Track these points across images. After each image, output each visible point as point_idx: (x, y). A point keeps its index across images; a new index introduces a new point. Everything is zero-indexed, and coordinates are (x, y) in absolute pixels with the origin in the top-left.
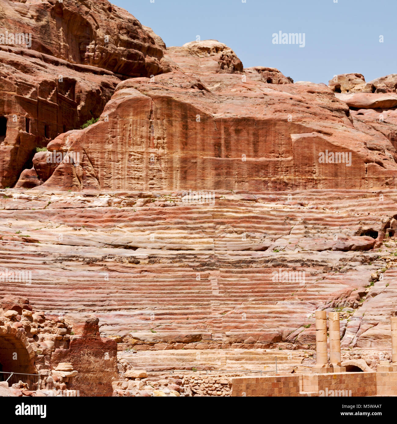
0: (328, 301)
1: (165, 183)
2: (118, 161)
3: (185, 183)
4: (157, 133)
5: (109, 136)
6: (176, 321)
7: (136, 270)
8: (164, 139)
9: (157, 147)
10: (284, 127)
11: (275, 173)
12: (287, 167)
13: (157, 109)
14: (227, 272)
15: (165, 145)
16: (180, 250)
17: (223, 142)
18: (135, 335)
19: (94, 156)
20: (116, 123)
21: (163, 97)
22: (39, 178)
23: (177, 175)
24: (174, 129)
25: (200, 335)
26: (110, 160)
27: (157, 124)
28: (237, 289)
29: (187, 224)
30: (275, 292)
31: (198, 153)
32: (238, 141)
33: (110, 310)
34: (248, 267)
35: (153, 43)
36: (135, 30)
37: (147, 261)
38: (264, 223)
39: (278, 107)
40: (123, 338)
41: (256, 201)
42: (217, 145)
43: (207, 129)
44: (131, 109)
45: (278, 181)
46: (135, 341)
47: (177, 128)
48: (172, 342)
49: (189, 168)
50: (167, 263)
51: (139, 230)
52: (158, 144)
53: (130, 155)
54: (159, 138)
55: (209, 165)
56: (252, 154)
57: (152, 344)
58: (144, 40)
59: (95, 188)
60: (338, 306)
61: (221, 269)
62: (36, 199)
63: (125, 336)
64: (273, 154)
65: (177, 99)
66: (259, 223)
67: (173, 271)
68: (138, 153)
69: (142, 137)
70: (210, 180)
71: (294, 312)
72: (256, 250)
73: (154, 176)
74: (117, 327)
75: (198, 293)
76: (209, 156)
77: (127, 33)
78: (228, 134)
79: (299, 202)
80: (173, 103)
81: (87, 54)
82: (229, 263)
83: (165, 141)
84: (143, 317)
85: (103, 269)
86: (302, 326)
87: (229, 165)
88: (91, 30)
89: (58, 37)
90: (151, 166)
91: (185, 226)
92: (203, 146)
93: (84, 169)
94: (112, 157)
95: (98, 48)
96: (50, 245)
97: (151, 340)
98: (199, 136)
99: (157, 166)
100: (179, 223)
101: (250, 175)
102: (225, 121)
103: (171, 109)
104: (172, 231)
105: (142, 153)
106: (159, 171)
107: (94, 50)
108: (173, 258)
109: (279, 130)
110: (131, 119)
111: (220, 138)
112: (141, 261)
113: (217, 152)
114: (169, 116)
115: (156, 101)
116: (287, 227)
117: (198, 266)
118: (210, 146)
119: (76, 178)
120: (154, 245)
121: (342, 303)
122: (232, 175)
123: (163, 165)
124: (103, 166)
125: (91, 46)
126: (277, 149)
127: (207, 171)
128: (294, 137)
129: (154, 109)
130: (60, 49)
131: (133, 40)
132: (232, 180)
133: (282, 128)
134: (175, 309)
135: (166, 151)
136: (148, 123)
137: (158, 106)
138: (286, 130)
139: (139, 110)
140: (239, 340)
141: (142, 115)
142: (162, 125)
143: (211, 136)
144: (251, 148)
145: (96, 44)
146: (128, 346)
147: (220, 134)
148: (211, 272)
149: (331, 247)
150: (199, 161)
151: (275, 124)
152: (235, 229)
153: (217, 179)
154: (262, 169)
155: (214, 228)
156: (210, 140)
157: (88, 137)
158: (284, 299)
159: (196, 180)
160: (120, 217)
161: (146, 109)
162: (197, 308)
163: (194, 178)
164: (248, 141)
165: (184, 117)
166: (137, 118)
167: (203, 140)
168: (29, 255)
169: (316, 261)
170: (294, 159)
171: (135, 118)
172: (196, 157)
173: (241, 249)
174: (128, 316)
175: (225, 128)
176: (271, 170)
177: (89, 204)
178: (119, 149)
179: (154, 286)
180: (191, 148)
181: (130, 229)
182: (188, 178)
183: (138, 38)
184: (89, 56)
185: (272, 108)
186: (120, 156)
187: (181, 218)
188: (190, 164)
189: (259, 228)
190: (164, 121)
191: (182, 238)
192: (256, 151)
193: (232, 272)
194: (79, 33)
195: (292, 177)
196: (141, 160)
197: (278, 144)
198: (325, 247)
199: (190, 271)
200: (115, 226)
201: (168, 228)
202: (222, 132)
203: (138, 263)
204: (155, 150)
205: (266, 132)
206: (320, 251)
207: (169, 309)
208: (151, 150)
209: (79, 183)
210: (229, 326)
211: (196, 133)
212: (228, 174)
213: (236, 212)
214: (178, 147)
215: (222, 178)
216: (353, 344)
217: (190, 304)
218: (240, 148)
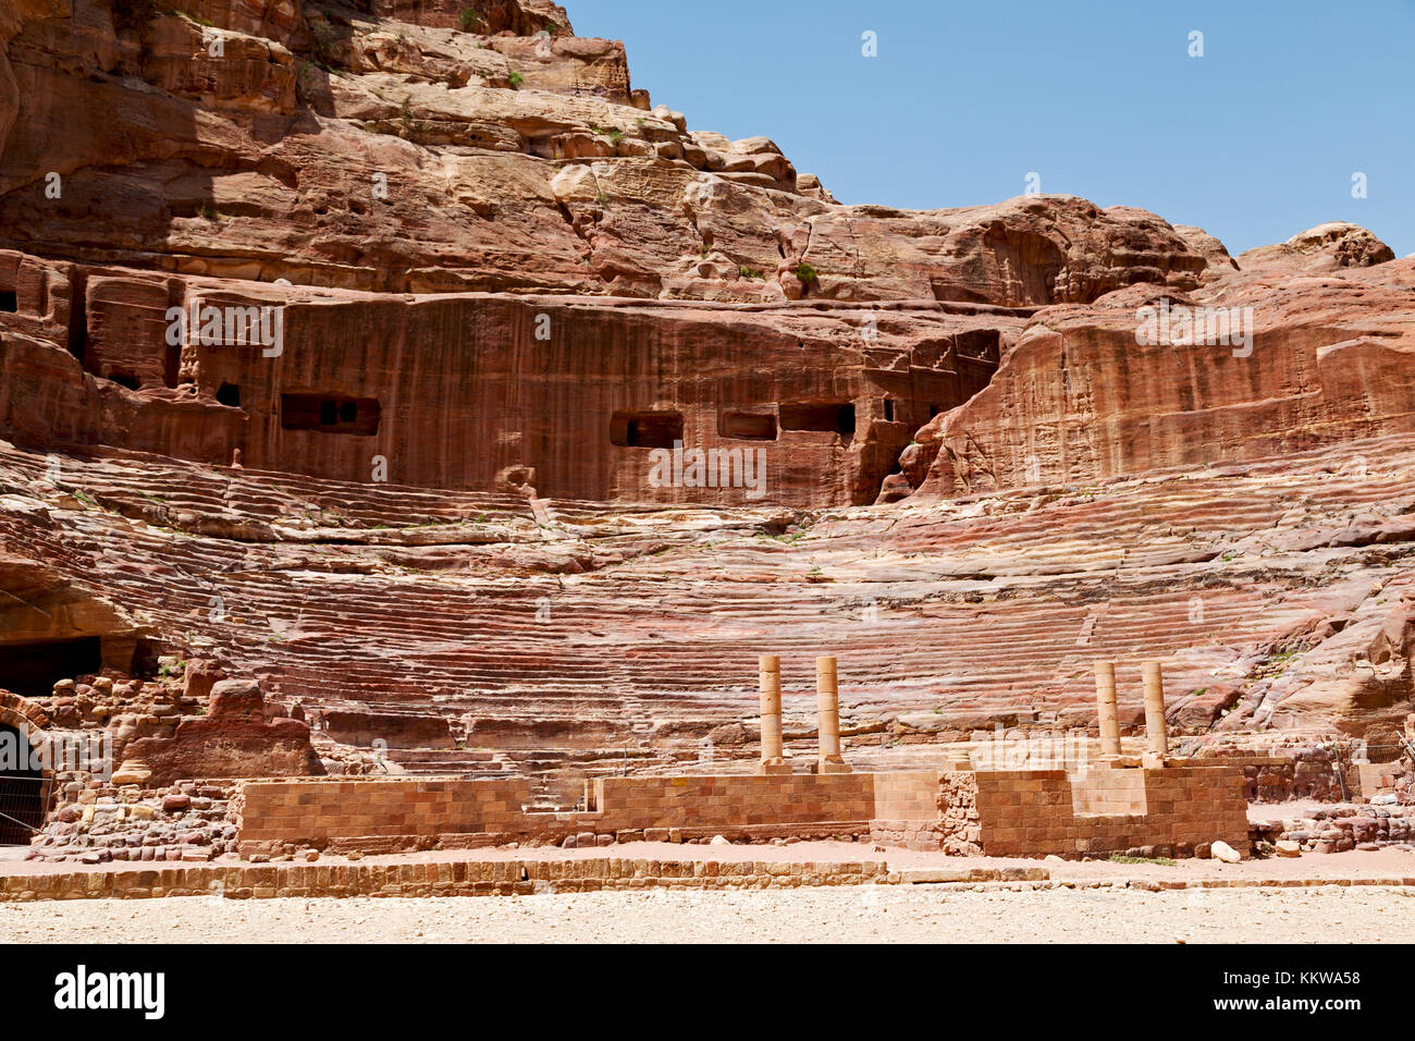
0: (1261, 643)
1: (1097, 468)
2: (1021, 443)
3: (1132, 462)
4: (1076, 388)
5: (1004, 405)
6: (986, 693)
7: (972, 612)
8: (1088, 396)
9: (1079, 411)
10: (1304, 338)
11: (1293, 420)
12: (1314, 408)
13: (1072, 349)
14: (1121, 604)
15: (1092, 405)
16: (1062, 573)
17: (1194, 383)
18: (904, 718)
19: (983, 440)
20: (1013, 384)
21: (1079, 329)
22: (910, 486)
23: (1117, 451)
24: (1104, 377)
25: (1014, 716)
26: (1008, 443)
27: (1075, 373)
28: (1123, 632)
29: (1094, 529)
30: (1184, 632)
31: (1150, 410)
32: (1221, 377)
33: (888, 680)
34: (1162, 591)
35: (1183, 249)
36: (1144, 235)
37: (995, 597)
38: (1233, 512)
39: (1294, 305)
40: (885, 724)
41: (1245, 475)
42: (1185, 392)
43: (1164, 367)
44: (1032, 358)
45: (1301, 435)
46: (903, 728)
47: (1110, 374)
48: (967, 730)
49: (1137, 436)
50: (1027, 596)
51: (1012, 548)
52: (1079, 405)
53: (1038, 431)
54: (1080, 396)
55: (1171, 427)
56: (1249, 395)
57: (933, 733)
58: (1162, 248)
59: (990, 490)
60: (1283, 651)
61: (1113, 600)
62: (881, 517)
63: (890, 721)
64: (1288, 390)
65: (1105, 328)
66: (1225, 513)
67: (1030, 609)
68: (1048, 424)
69: (1052, 399)
70: (1175, 450)
71: (1194, 668)
72: (1194, 562)
73: (1079, 459)
74: (884, 706)
75: (1054, 643)
76: (1171, 410)
77: (1127, 243)
78: (1202, 368)
79: (1324, 466)
80: (1099, 336)
81: (1056, 288)
82: (1133, 588)
83: (1091, 399)
84: (939, 688)
85: (914, 616)
86: (1191, 691)
87: (1207, 422)
88: (1058, 251)
89: (1001, 274)
90: (1072, 443)
91: (1088, 533)
92: (1159, 395)
93: (970, 463)
94: (1011, 437)
95: (1073, 277)
96: (851, 585)
97: (930, 727)
98: (1150, 381)
99: (1083, 441)
100: (1081, 529)
101: (1247, 432)
102: (1194, 348)
103: (1096, 345)
104: (1067, 544)
105: (1055, 424)
106: (1086, 448)
107: (1066, 282)
108: (1042, 588)
109: (1294, 345)
110: (1032, 373)
111: (1188, 378)
112: (986, 598)
113: (1186, 403)
114: (1094, 357)
115: (1069, 337)
116: (1275, 513)
117: (1076, 599)
118: (1170, 394)
119: (960, 479)
120: (1018, 570)
121: (1295, 645)
122: (1215, 437)
123: (1091, 439)
124: (999, 454)
125: (1062, 276)
126: (1294, 378)
127: (1170, 437)
128: (1321, 352)
129: (1067, 350)
130: (1004, 290)
131: (1138, 253)
132: (1215, 445)
133: (1299, 341)
134: (998, 673)
135: (1095, 414)
136: (1059, 374)
137: (1074, 345)
138: (1308, 343)
139: (1043, 356)
140: (1079, 722)
141: (1049, 364)
142: (1084, 374)
143: (1171, 378)
144: (1247, 385)
145: (1068, 272)
146: (892, 737)
147: (1188, 371)
148: (1091, 606)
149: (1327, 540)
150: (1153, 421)
151: (1286, 336)
152: (1175, 529)
153: (1187, 448)
154: (1266, 418)
155: (1139, 531)
156: (1171, 384)
157: (972, 413)
158: (1191, 645)
159: (1150, 455)
160: (990, 530)
161: (1055, 354)
162: (1035, 670)
163: (1147, 452)
164: (1240, 373)
165: (1121, 354)
166: (1043, 370)
167: (1157, 386)
168: (805, 602)
169: (1286, 570)
170: (1323, 392)
171: (1039, 371)
172: (1147, 417)
173: (1167, 561)
174: (913, 688)
175: (1196, 359)
176: (1283, 418)
177: (954, 516)
178: (1021, 424)
179: (987, 636)
180: (1138, 402)
181: (997, 547)
182: (1136, 453)
183: (1149, 248)
184: (1060, 292)
185: (1283, 310)
186: (1023, 435)
187: (1088, 520)
188: (1137, 430)
189: (1220, 522)
190: (1087, 367)
191: (1074, 553)
192: (1256, 390)
193: (1130, 603)
194: (1041, 261)
195: (1325, 425)
196: (1055, 435)
197: (1296, 370)
198: (1316, 543)
199: (1059, 608)
200: (974, 545)
201: (1060, 540)
202: (1192, 366)
203: (980, 601)
204: (1075, 416)
205: (1272, 353)
206: (1306, 550)
207: (987, 673)
208: (1070, 417)
209: (964, 486)
210: (1069, 698)
211: (1144, 377)
212: (1207, 436)
213: (1190, 499)
214: (1114, 404)
215: (1196, 445)
216: (1266, 724)
217: (1027, 664)
218: (1227, 389)
